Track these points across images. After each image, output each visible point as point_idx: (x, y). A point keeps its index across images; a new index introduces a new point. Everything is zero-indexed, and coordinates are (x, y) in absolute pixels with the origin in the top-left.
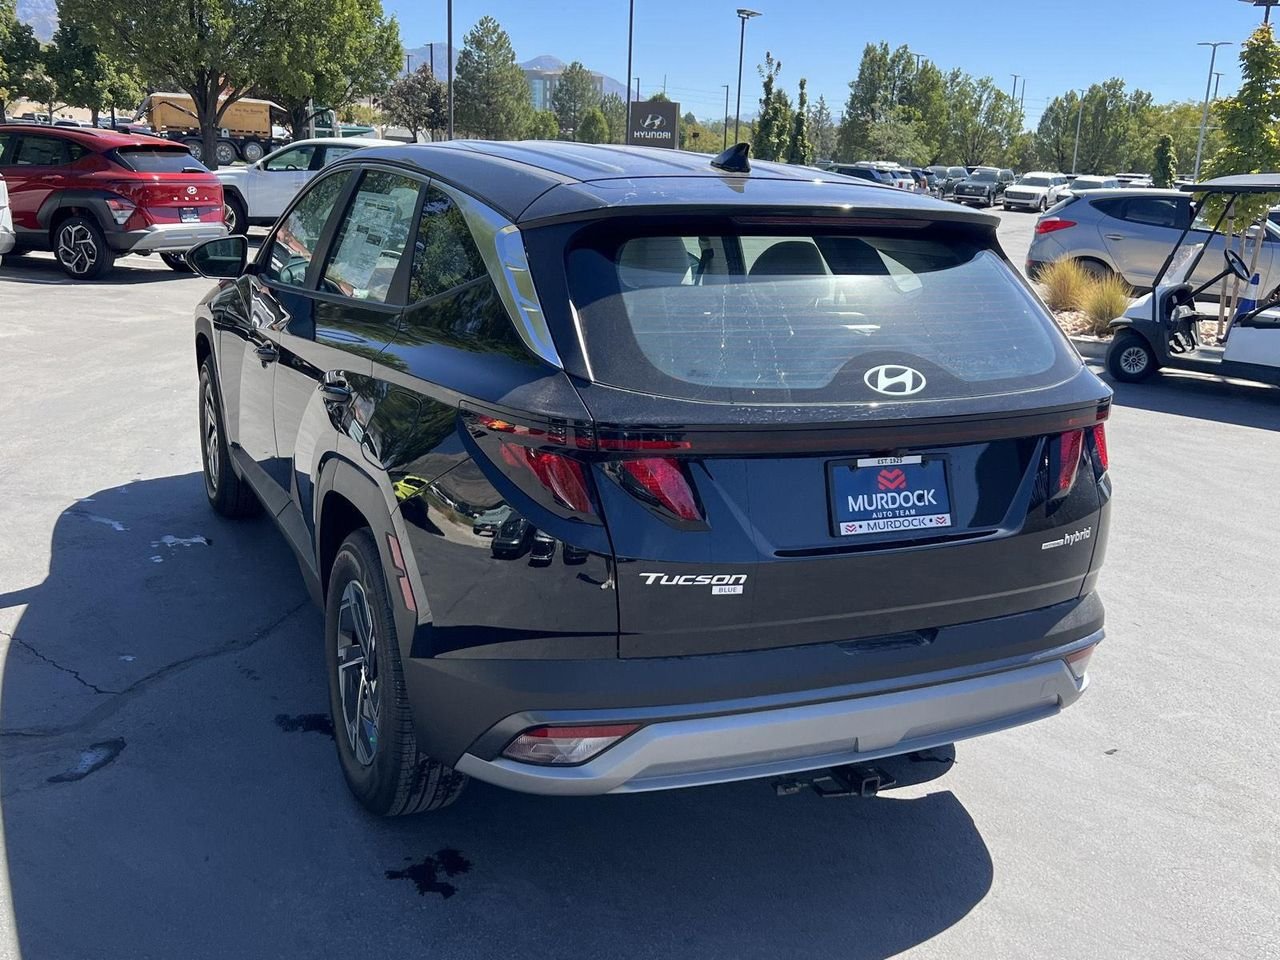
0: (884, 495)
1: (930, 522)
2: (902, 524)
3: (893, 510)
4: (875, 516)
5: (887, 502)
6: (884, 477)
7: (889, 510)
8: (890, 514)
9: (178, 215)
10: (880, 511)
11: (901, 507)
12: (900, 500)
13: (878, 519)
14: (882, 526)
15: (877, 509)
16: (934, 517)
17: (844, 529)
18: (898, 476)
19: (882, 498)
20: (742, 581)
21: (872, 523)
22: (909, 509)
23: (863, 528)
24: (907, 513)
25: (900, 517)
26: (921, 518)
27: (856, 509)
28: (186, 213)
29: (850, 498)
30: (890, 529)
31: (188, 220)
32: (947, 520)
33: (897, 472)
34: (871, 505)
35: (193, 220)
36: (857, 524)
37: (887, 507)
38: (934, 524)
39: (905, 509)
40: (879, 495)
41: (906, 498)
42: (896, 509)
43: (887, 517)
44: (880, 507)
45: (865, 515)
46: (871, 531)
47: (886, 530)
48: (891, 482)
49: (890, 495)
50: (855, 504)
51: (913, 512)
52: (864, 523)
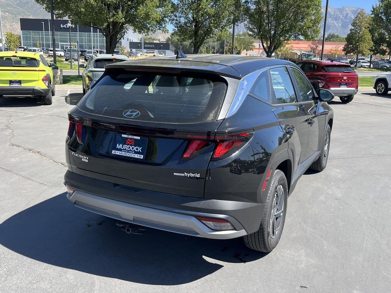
0: (127, 146)
1: (137, 156)
2: (129, 155)
3: (128, 150)
4: (123, 151)
5: (127, 148)
6: (128, 141)
7: (127, 150)
8: (127, 151)
9: (339, 85)
10: (124, 150)
11: (130, 150)
12: (131, 148)
13: (123, 152)
14: (123, 154)
15: (123, 149)
16: (138, 155)
17: (113, 152)
18: (133, 141)
19: (126, 146)
20: (87, 159)
21: (121, 152)
22: (133, 151)
23: (118, 153)
24: (132, 152)
25: (129, 153)
26: (135, 154)
27: (119, 148)
28: (342, 85)
29: (118, 144)
30: (125, 155)
31: (343, 87)
32: (142, 157)
33: (133, 140)
34: (122, 147)
35: (344, 87)
36: (117, 151)
37: (127, 149)
38: (138, 157)
39: (131, 151)
40: (125, 145)
41: (133, 148)
42: (129, 150)
43: (126, 152)
44: (125, 149)
45: (120, 150)
46: (120, 154)
47: (124, 155)
48: (130, 142)
49: (129, 146)
50: (119, 146)
51: (133, 152)
52: (119, 152)
